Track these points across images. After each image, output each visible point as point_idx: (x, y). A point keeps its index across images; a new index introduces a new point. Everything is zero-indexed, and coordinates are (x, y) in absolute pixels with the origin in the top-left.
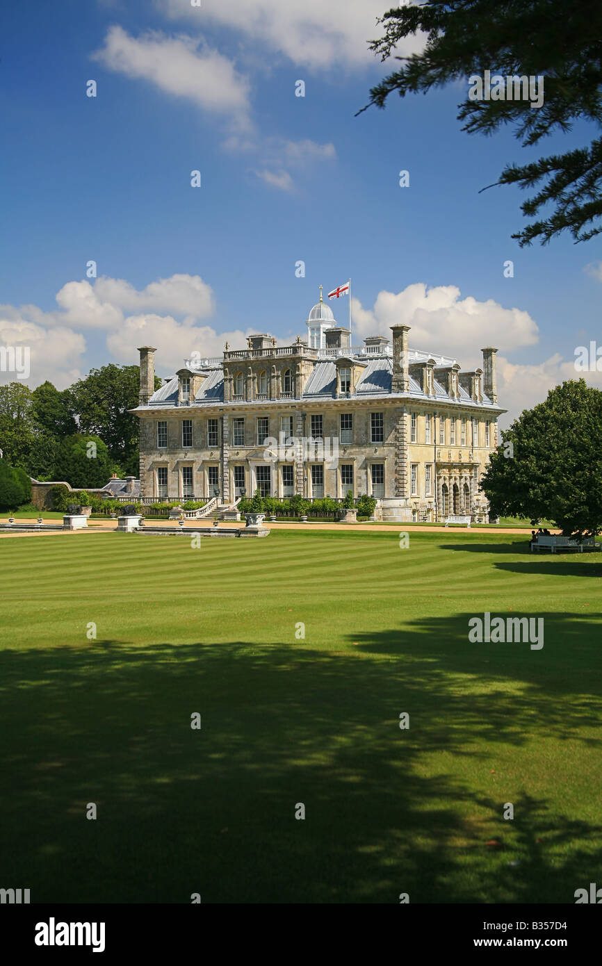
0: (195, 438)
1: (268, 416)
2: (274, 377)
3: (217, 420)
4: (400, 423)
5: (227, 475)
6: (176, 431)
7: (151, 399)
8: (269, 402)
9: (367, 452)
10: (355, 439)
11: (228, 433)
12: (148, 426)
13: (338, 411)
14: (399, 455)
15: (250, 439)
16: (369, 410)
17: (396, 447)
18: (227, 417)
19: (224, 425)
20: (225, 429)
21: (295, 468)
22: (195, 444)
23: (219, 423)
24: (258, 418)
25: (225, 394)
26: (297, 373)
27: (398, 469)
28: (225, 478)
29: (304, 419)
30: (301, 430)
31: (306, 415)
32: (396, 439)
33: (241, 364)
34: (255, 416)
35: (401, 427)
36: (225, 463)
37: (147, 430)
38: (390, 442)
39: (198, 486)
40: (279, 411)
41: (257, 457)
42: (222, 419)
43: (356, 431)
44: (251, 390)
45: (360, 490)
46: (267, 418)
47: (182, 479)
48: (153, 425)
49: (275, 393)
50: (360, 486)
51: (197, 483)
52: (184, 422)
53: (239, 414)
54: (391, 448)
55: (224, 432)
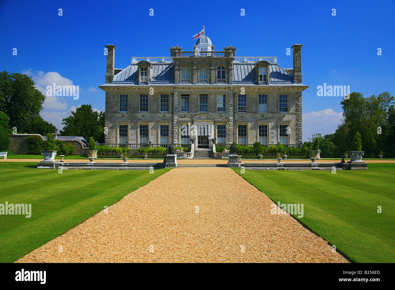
0: (150, 106)
1: (208, 93)
2: (213, 69)
3: (168, 95)
4: (300, 101)
5: (177, 130)
6: (135, 101)
7: (114, 79)
8: (209, 85)
9: (278, 117)
10: (269, 110)
11: (177, 103)
12: (112, 97)
13: (258, 92)
14: (298, 120)
15: (194, 107)
16: (279, 92)
17: (296, 115)
18: (177, 93)
19: (175, 98)
20: (175, 101)
21: (227, 127)
22: (150, 110)
23: (170, 97)
24: (201, 95)
25: (176, 78)
26: (230, 68)
27: (298, 128)
28: (175, 132)
29: (234, 96)
30: (232, 103)
31: (235, 94)
32: (297, 110)
33: (188, 60)
34: (198, 94)
35: (300, 103)
36: (175, 123)
37: (112, 100)
38: (293, 112)
39: (153, 137)
40: (216, 90)
41: (200, 119)
42: (173, 94)
43: (270, 105)
44: (195, 77)
45: (272, 140)
46: (207, 95)
47: (139, 132)
48: (116, 96)
49: (213, 79)
50: (273, 138)
51: (152, 135)
52: (141, 95)
53: (185, 92)
54: (294, 116)
55: (175, 103)
